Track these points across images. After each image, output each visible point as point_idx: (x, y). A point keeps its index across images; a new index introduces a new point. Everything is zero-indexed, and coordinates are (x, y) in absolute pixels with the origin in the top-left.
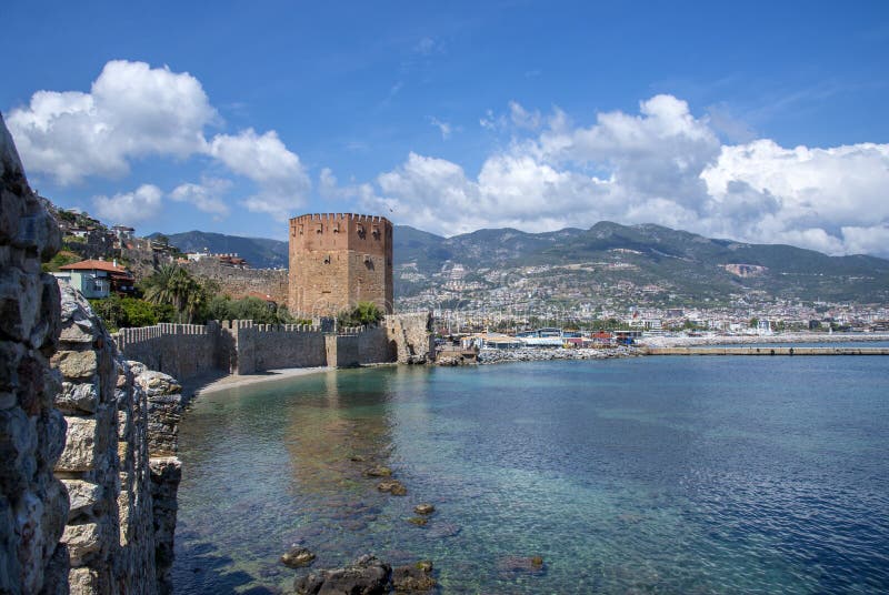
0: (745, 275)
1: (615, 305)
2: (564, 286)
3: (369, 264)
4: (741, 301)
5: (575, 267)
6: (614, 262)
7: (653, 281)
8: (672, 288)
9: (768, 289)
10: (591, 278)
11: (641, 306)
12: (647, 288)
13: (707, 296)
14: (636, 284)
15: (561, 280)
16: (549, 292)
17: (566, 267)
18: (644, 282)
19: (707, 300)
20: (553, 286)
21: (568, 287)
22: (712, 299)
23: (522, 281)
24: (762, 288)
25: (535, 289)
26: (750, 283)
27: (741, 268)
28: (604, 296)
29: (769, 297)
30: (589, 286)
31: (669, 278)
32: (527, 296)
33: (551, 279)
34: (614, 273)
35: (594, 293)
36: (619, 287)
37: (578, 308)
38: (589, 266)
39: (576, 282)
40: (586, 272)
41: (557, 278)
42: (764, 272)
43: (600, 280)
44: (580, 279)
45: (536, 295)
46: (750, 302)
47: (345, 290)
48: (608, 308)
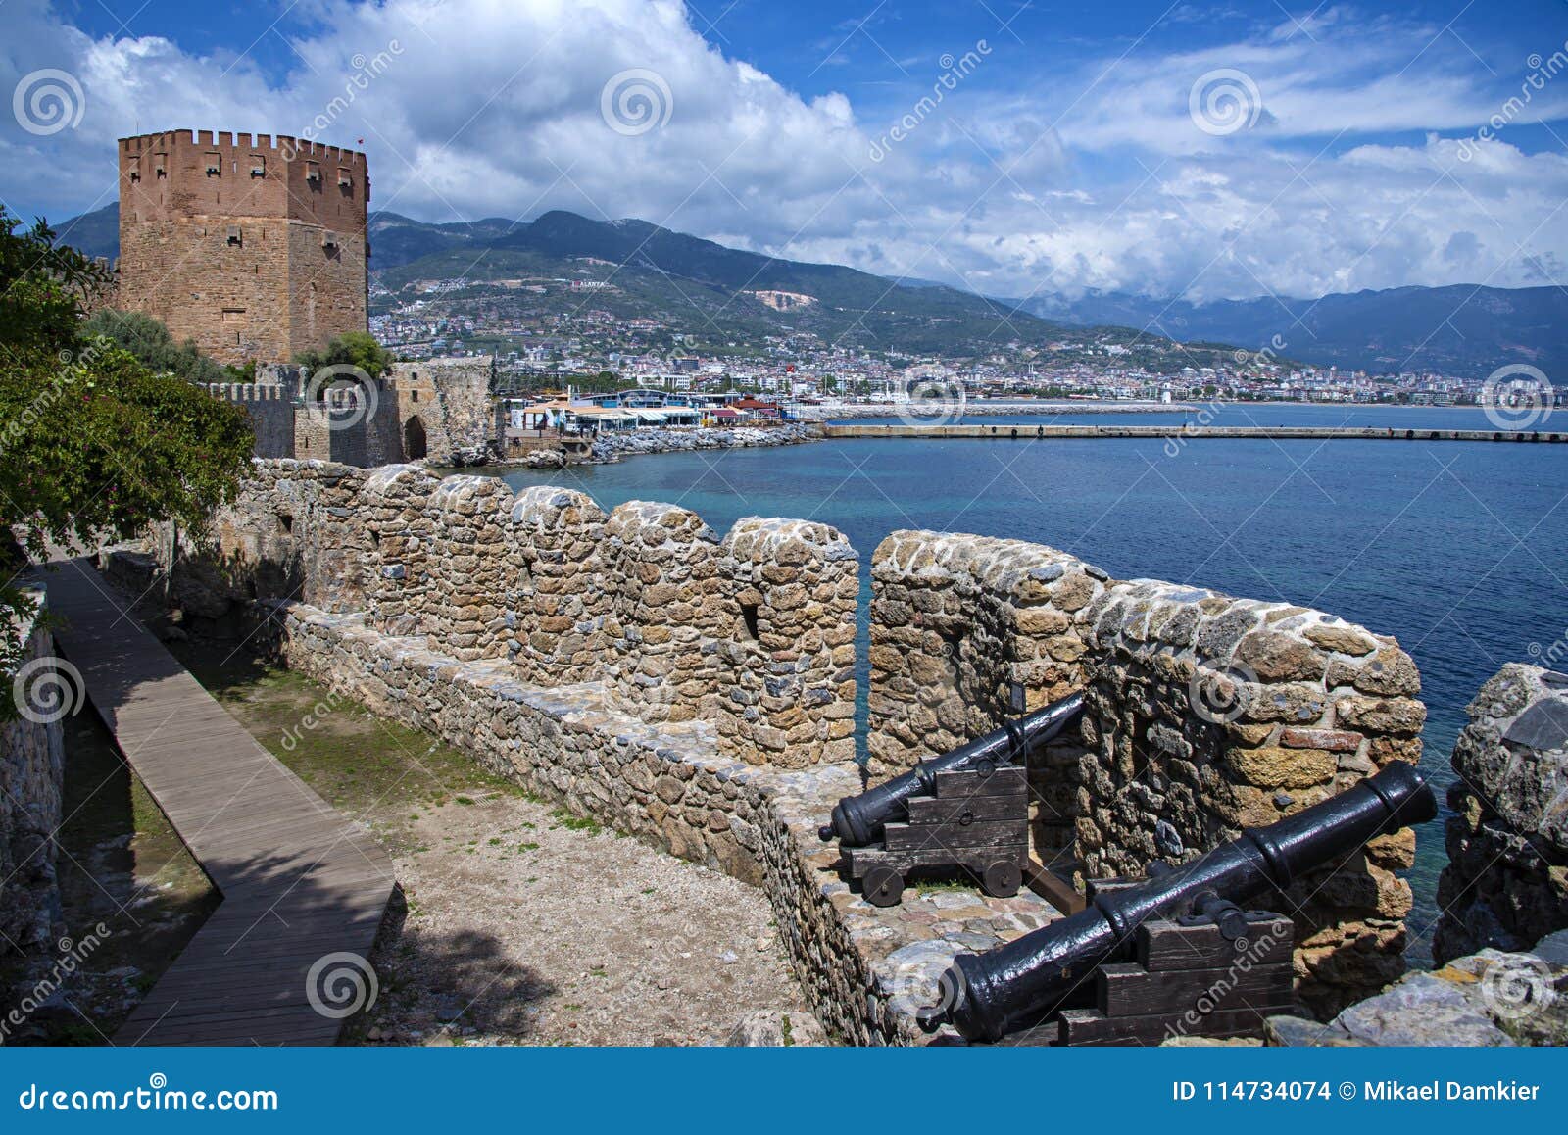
0: (785, 308)
1: (584, 350)
2: (493, 315)
3: (331, 250)
4: (782, 348)
5: (514, 284)
6: (579, 279)
7: (646, 313)
8: (677, 325)
9: (819, 332)
10: (542, 305)
11: (628, 352)
12: (637, 324)
13: (732, 339)
14: (618, 317)
15: (489, 306)
16: (469, 325)
17: (496, 283)
18: (628, 314)
19: (732, 345)
20: (475, 315)
21: (501, 318)
22: (740, 344)
23: (419, 304)
24: (809, 329)
25: (442, 320)
26: (793, 318)
27: (779, 299)
28: (565, 333)
29: (822, 344)
30: (538, 316)
31: (671, 308)
32: (428, 332)
33: (470, 303)
34: (580, 296)
35: (547, 329)
36: (590, 320)
37: (522, 355)
38: (537, 284)
39: (515, 310)
40: (533, 293)
41: (482, 301)
42: (813, 306)
43: (559, 308)
44: (523, 305)
45: (444, 328)
46: (796, 350)
47: (282, 307)
48: (574, 355)
